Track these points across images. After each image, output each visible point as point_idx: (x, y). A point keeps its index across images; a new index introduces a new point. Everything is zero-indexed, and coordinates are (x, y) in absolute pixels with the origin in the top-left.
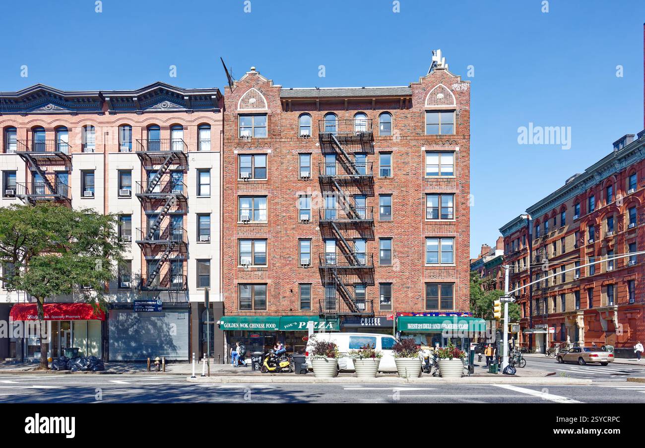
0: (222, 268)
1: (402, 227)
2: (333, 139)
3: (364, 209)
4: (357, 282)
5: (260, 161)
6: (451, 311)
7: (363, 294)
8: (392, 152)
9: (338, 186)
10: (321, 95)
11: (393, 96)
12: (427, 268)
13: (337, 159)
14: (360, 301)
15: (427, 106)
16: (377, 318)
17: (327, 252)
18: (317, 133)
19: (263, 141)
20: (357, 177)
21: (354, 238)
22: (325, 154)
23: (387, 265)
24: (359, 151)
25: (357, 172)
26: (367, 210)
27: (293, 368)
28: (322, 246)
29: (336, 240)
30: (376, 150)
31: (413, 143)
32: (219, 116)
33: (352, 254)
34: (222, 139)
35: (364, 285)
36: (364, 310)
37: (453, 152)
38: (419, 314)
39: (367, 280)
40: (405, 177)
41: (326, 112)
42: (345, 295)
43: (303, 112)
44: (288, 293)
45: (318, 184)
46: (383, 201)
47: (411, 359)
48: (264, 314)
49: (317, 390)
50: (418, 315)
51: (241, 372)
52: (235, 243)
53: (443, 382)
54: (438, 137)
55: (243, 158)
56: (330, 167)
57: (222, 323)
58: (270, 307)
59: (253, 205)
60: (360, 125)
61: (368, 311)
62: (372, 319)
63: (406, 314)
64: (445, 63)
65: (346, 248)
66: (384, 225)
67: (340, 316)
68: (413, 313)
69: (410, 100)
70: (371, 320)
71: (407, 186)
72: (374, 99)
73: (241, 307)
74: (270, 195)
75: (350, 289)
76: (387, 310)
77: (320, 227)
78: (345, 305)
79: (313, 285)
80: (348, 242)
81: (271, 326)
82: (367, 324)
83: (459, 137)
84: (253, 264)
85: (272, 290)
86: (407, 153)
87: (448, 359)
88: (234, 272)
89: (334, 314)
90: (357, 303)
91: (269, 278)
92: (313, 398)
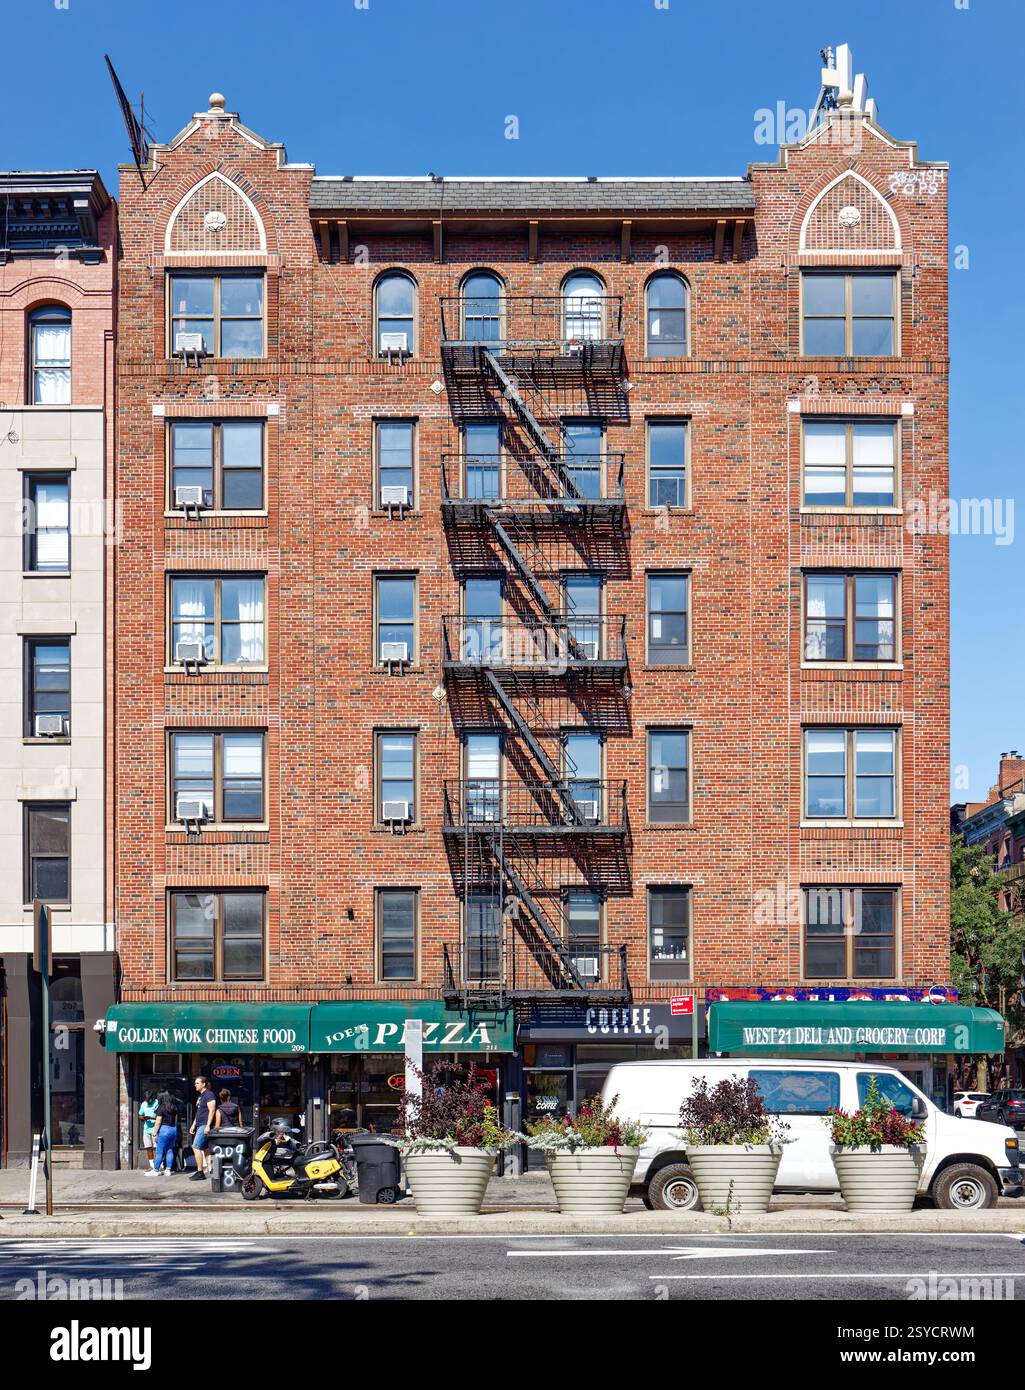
0: (110, 831)
1: (725, 690)
2: (490, 366)
3: (595, 622)
4: (572, 882)
5: (243, 447)
6: (888, 982)
7: (596, 925)
8: (689, 417)
9: (507, 540)
10: (450, 203)
11: (690, 212)
12: (809, 835)
13: (502, 441)
14: (581, 948)
15: (806, 253)
16: (641, 1008)
17: (472, 774)
18: (437, 341)
19: (251, 369)
20: (572, 506)
21: (562, 728)
22: (464, 422)
23: (671, 824)
24: (577, 412)
25: (570, 488)
26: (604, 627)
27: (354, 1185)
28: (455, 753)
29: (502, 733)
30: (638, 409)
31: (760, 385)
32: (99, 275)
33: (555, 784)
34: (110, 363)
35: (598, 892)
36: (597, 979)
37: (890, 420)
38: (782, 992)
39: (610, 878)
40: (733, 508)
41: (467, 267)
42: (533, 930)
43: (386, 265)
44: (340, 920)
45: (438, 533)
46: (658, 595)
47: (740, 1149)
48: (257, 995)
49: (413, 1260)
50: (777, 998)
51: (175, 1196)
52: (155, 744)
53: (847, 1226)
54: (844, 367)
55: (183, 434)
56: (479, 468)
57: (112, 1026)
58: (280, 971)
59: (217, 607)
60: (582, 317)
61: (610, 983)
62: (625, 1011)
63: (739, 994)
64: (866, 96)
65: (534, 763)
66: (666, 682)
67: (516, 1003)
68: (760, 990)
69: (749, 230)
70: (619, 1015)
71: (740, 542)
72: (627, 221)
73: (178, 970)
74: (275, 571)
75: (550, 907)
76: (674, 982)
77: (446, 685)
78: (533, 962)
79: (422, 893)
80: (544, 742)
81: (278, 1036)
82: (605, 1031)
83: (913, 367)
84: (219, 817)
85: (285, 910)
86: (741, 424)
87: (865, 1149)
88: (152, 846)
89: (495, 993)
90: (574, 956)
91: (274, 868)
92: (397, 1287)
